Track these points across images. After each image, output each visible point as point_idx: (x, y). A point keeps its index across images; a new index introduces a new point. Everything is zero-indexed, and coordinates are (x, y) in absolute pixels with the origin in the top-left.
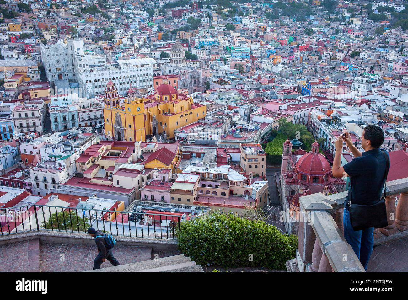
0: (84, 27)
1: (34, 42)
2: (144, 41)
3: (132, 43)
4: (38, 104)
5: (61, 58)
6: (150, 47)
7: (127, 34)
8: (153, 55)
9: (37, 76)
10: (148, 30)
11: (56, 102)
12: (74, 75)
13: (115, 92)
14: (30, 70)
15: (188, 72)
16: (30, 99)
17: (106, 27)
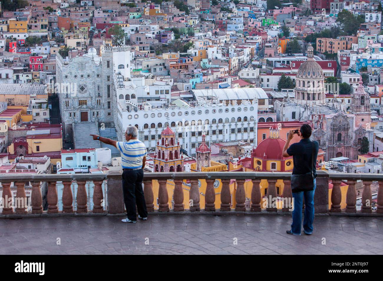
0: (138, 26)
1: (47, 52)
2: (251, 54)
3: (225, 58)
4: (38, 163)
5: (89, 83)
6: (260, 67)
7: (218, 41)
8: (265, 82)
9: (45, 114)
10: (259, 33)
11: (69, 162)
12: (109, 114)
13: (176, 149)
14: (34, 102)
15: (327, 117)
16: (27, 154)
17: (179, 27)
